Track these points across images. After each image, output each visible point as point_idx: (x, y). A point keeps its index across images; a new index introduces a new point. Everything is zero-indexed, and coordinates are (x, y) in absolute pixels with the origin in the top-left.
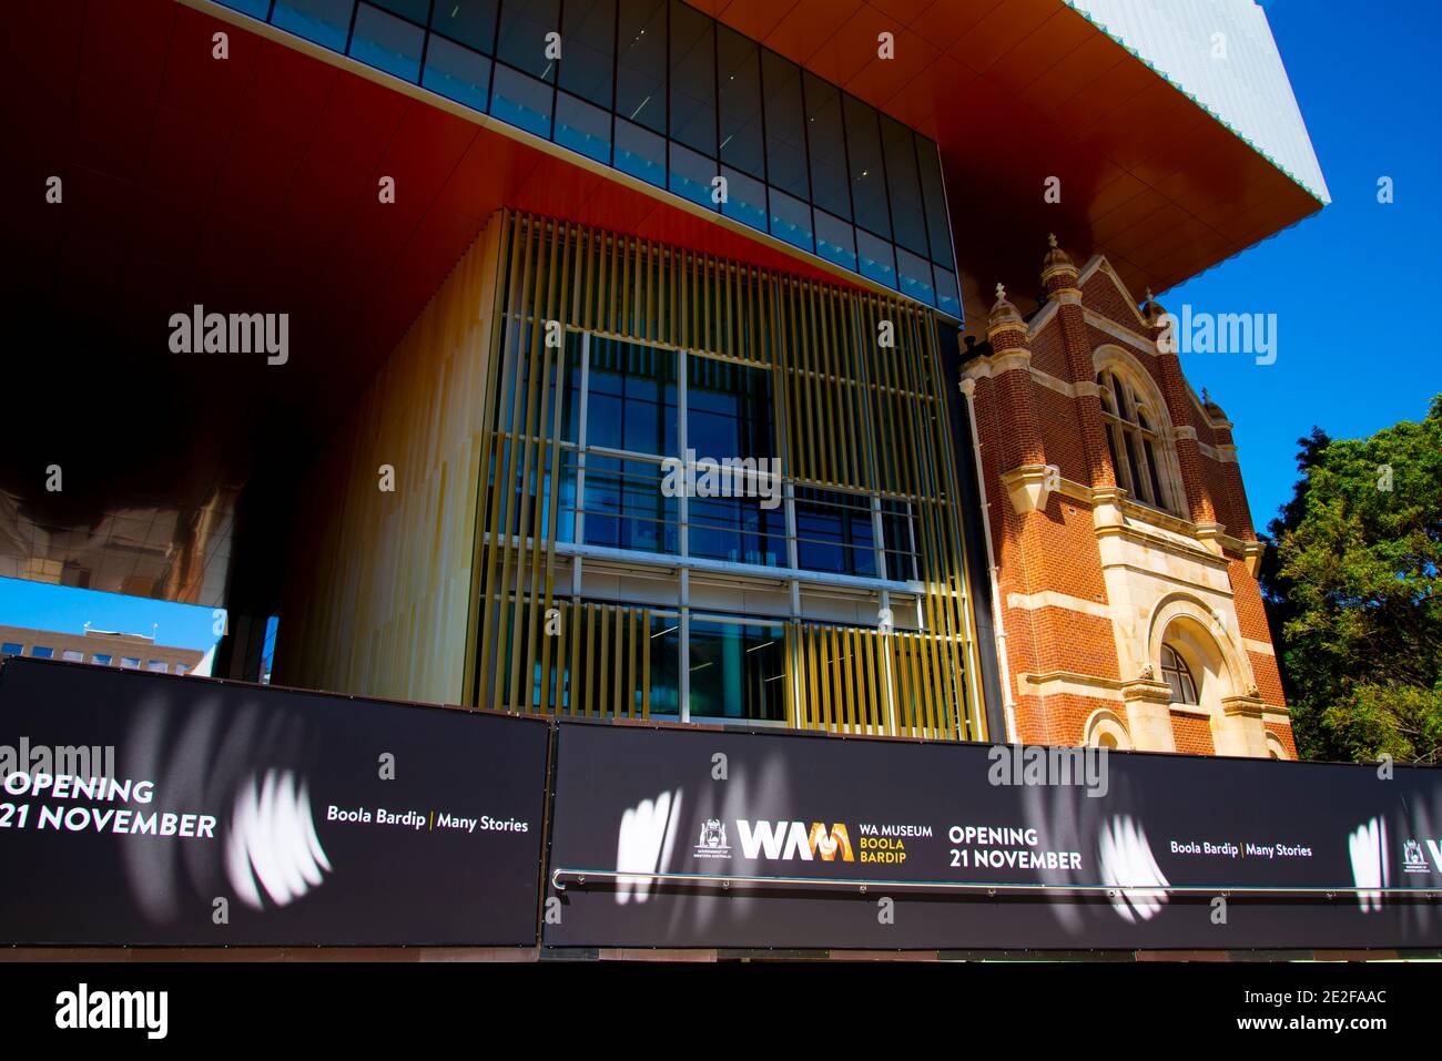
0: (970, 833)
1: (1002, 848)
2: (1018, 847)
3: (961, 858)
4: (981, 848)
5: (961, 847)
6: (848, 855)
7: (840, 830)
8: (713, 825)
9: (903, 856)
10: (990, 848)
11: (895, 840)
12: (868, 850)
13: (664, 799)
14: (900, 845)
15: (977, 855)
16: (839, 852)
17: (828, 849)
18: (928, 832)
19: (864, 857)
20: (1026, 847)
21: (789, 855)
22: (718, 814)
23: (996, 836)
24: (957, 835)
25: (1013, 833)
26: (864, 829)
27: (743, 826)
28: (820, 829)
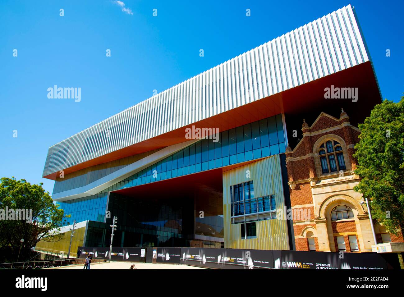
0: (319, 264)
1: (324, 267)
2: (327, 267)
3: (318, 268)
4: (321, 267)
5: (318, 266)
6: (301, 267)
7: (300, 263)
8: (284, 262)
9: (309, 267)
10: (322, 267)
11: (308, 265)
12: (304, 266)
13: (279, 259)
14: (309, 266)
15: (320, 268)
16: (300, 266)
17: (299, 266)
18: (313, 264)
19: (304, 267)
20: (328, 267)
21: (293, 267)
22: (284, 261)
23: (323, 265)
24: (317, 265)
25: (326, 265)
26: (303, 263)
27: (287, 263)
28: (297, 263)
